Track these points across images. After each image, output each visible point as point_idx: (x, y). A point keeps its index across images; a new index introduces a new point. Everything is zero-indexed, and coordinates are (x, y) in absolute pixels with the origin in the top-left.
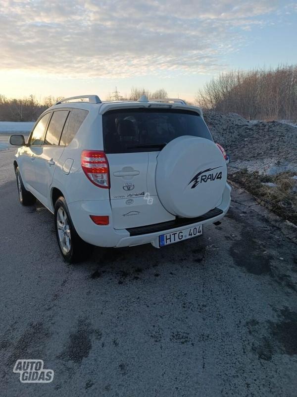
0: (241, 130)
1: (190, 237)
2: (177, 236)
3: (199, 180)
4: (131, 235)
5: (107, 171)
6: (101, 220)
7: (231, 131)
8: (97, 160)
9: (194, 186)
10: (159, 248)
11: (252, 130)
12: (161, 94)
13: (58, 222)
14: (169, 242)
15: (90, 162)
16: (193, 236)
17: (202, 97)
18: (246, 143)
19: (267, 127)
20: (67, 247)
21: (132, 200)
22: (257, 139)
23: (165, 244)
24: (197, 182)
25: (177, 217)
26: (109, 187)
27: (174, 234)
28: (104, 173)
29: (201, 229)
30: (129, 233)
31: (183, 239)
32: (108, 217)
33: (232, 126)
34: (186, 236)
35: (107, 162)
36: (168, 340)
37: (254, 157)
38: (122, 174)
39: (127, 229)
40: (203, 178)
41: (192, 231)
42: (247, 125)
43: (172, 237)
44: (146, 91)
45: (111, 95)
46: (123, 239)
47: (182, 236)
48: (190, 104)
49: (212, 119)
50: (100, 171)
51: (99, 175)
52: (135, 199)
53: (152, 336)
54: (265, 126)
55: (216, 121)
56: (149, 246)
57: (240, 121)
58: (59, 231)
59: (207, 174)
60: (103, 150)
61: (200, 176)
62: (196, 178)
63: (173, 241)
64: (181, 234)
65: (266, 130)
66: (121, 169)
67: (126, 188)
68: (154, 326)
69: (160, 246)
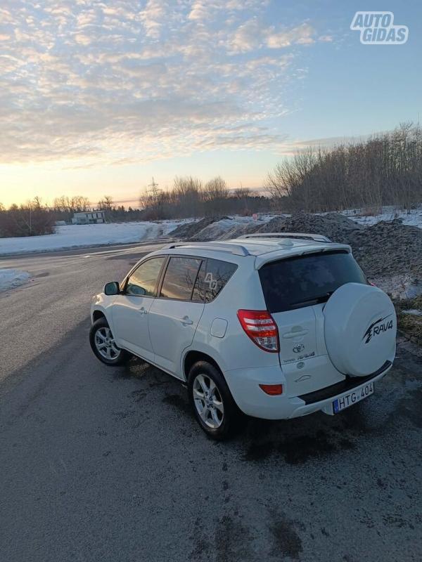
0: (351, 236)
1: (363, 397)
2: (350, 398)
3: (372, 333)
4: (306, 404)
5: (276, 332)
6: (274, 390)
7: (339, 238)
8: (262, 322)
9: (367, 341)
10: (333, 415)
11: (366, 236)
12: (216, 184)
13: (195, 390)
14: (343, 407)
15: (255, 325)
16: (365, 396)
17: (274, 184)
18: (362, 254)
19: (385, 231)
20: (215, 423)
21: (303, 363)
22: (376, 248)
23: (340, 409)
24: (370, 335)
25: (347, 376)
26: (278, 351)
27: (347, 397)
28: (273, 336)
29: (372, 386)
30: (304, 402)
31: (357, 401)
32: (281, 385)
33: (338, 232)
34: (358, 397)
35: (274, 324)
36: (381, 524)
37: (379, 273)
38: (291, 334)
39: (300, 397)
40: (376, 329)
41: (364, 391)
42: (358, 229)
43: (346, 399)
44: (193, 180)
45: (148, 190)
46: (299, 408)
47: (355, 398)
48: (256, 192)
49: (311, 225)
50: (269, 334)
51: (266, 339)
52: (305, 361)
53: (361, 522)
54: (382, 230)
55: (317, 228)
56: (320, 413)
57: (346, 224)
58: (196, 401)
59: (379, 325)
60: (266, 309)
61: (372, 329)
62: (369, 331)
63: (347, 406)
64: (354, 396)
65: (385, 235)
66: (290, 330)
67: (296, 350)
68: (358, 510)
69: (334, 413)
